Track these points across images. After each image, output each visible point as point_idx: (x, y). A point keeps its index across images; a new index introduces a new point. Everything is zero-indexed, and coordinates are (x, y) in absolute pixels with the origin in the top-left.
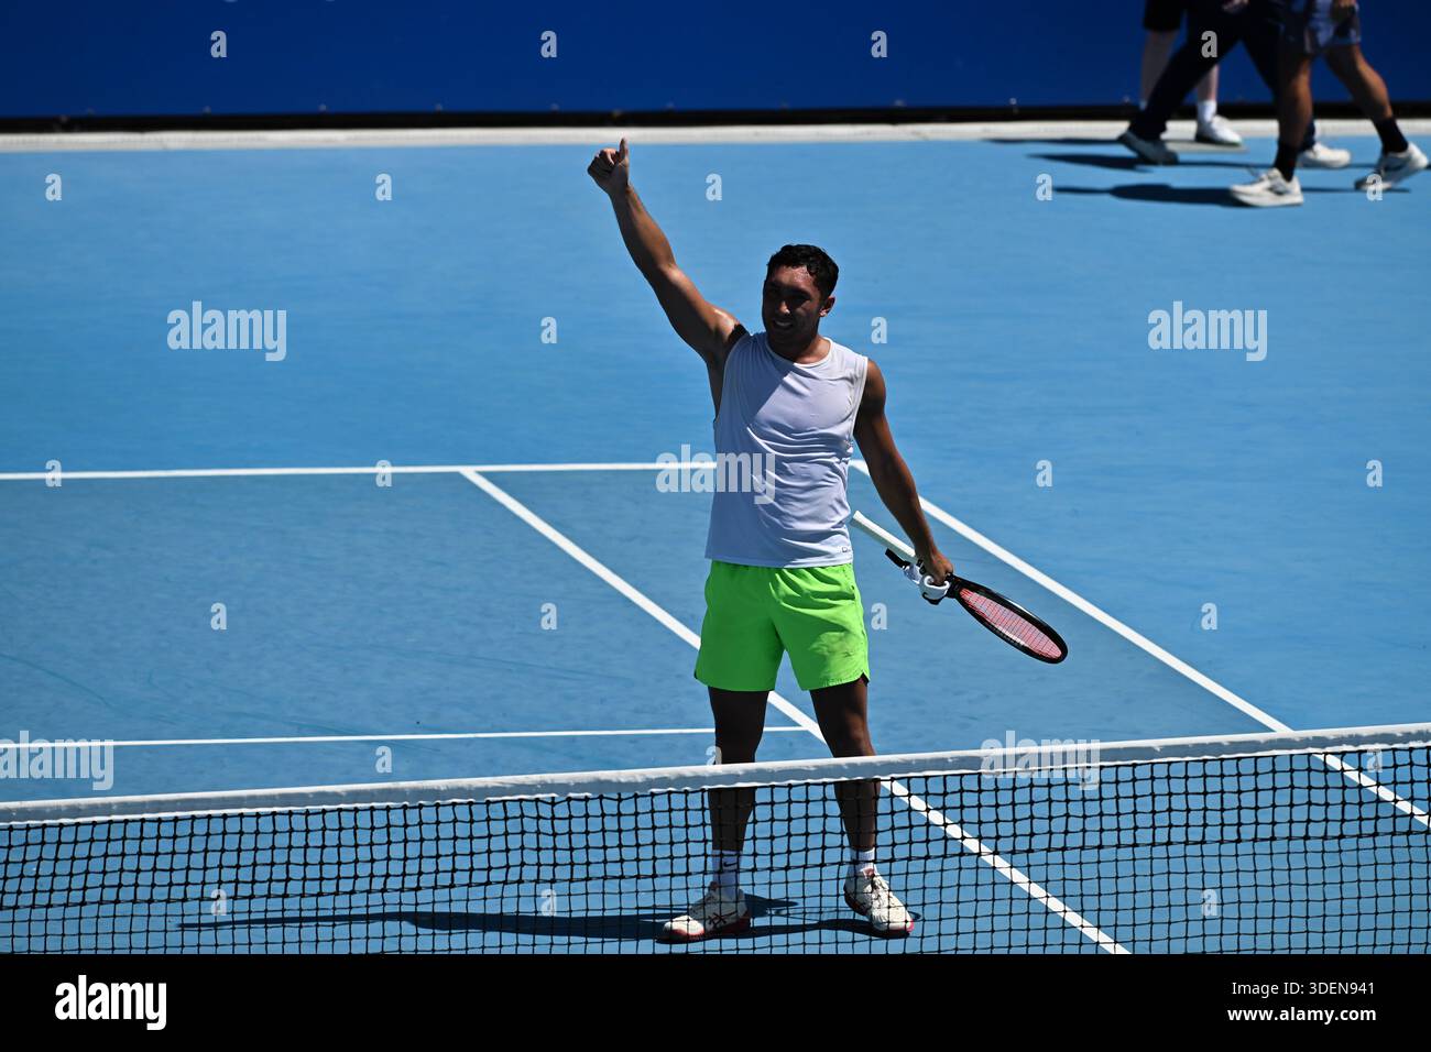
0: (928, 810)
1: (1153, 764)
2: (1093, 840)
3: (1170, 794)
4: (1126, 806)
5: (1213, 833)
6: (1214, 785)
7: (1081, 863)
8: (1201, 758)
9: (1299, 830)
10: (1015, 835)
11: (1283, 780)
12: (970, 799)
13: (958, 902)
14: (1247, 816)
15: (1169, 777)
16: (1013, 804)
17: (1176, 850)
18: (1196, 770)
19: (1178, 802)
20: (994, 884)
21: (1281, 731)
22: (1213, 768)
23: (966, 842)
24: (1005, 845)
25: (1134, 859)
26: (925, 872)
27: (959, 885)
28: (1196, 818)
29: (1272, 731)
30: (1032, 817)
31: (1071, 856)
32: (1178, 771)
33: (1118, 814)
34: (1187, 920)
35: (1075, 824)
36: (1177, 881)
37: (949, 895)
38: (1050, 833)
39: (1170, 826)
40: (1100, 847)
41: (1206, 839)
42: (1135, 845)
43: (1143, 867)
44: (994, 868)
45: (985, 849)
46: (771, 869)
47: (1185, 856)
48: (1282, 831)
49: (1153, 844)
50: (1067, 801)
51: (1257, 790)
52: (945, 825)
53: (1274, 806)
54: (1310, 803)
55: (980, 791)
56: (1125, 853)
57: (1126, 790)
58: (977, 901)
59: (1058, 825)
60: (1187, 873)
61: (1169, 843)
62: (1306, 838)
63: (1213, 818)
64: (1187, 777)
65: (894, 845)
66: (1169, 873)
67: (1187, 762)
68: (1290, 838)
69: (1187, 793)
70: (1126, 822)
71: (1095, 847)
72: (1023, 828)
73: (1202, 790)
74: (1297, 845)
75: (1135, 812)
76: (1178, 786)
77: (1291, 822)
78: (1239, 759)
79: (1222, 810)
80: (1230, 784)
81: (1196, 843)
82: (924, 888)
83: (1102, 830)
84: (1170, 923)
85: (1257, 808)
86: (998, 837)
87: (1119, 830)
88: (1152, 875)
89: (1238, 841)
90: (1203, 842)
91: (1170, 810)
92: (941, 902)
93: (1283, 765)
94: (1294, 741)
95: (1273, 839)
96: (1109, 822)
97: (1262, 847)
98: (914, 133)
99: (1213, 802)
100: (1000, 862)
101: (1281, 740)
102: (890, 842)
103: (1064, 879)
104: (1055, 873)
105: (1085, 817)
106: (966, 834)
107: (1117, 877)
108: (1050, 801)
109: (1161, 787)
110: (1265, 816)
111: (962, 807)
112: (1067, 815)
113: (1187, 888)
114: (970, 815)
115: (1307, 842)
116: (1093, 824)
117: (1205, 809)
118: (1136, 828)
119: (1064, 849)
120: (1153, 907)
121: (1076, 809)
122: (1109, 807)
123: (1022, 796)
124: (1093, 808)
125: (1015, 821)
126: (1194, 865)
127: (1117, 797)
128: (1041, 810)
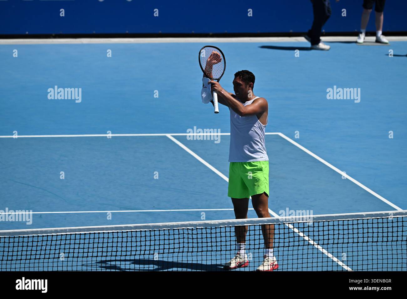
0: (299, 232)
1: (363, 219)
2: (346, 241)
3: (368, 228)
4: (355, 231)
5: (380, 239)
6: (380, 225)
7: (342, 247)
8: (377, 218)
9: (405, 238)
10: (324, 240)
11: (400, 224)
12: (311, 229)
13: (307, 258)
14: (390, 234)
15: (368, 223)
16: (323, 231)
17: (369, 244)
18: (375, 221)
19: (370, 230)
20: (318, 253)
21: (400, 210)
22: (380, 221)
23: (310, 241)
24: (321, 242)
25: (358, 246)
26: (298, 250)
27: (308, 254)
28: (375, 235)
29: (397, 210)
30: (329, 234)
31: (340, 245)
32: (370, 221)
33: (353, 234)
34: (373, 264)
35: (341, 236)
36: (370, 253)
37: (305, 256)
38: (334, 239)
39: (368, 237)
40: (348, 243)
41: (378, 241)
42: (358, 242)
43: (360, 249)
44: (318, 249)
45: (315, 243)
46: (254, 249)
47: (372, 246)
48: (400, 238)
49: (363, 242)
50: (339, 230)
51: (393, 227)
52: (304, 236)
53: (398, 231)
55: (314, 227)
56: (355, 245)
57: (355, 227)
58: (313, 258)
59: (336, 237)
60: (373, 250)
61: (368, 242)
63: (380, 235)
64: (373, 223)
65: (289, 242)
66: (368, 250)
67: (373, 219)
68: (402, 241)
69: (373, 228)
70: (355, 236)
72: (326, 237)
73: (377, 227)
75: (358, 233)
76: (370, 226)
77: (402, 236)
78: (388, 218)
79: (383, 232)
80: (385, 225)
81: (375, 242)
82: (298, 254)
83: (348, 238)
84: (368, 265)
85: (393, 232)
86: (319, 240)
87: (353, 238)
88: (363, 251)
89: (387, 241)
90: (377, 242)
91: (368, 232)
92: (303, 258)
93: (400, 220)
94: (403, 213)
95: (397, 241)
96: (351, 236)
97: (394, 243)
98: (295, 40)
100: (319, 247)
101: (400, 213)
102: (288, 241)
103: (338, 252)
104: (335, 250)
105: (344, 234)
106: (310, 239)
107: (353, 252)
108: (334, 230)
109: (365, 226)
110: (395, 234)
111: (309, 231)
112: (339, 234)
113: (373, 255)
114: (311, 234)
116: (346, 236)
117: (378, 232)
118: (358, 238)
119: (338, 243)
120: (363, 260)
121: (341, 232)
122: (351, 231)
123: (326, 228)
124: (346, 232)
125: (324, 235)
126: (375, 248)
127: (353, 229)
128: (331, 232)
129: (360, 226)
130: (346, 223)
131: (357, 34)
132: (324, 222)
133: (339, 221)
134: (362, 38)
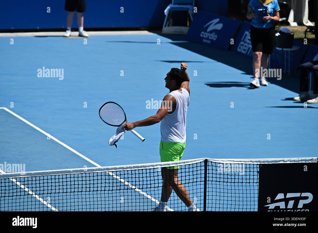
0: (21, 185)
1: (71, 174)
2: (57, 191)
3: (74, 181)
4: (65, 184)
5: (84, 190)
6: (84, 179)
7: (55, 196)
8: (81, 173)
9: (103, 189)
10: (40, 190)
11: (99, 178)
12: (30, 182)
13: (28, 205)
14: (92, 186)
15: (74, 177)
16: (40, 183)
17: (76, 193)
18: (80, 175)
19: (76, 183)
20: (35, 201)
21: (99, 167)
22: (84, 175)
23: (29, 192)
24: (38, 192)
25: (67, 195)
26: (20, 199)
27: (28, 202)
28: (80, 186)
29: (97, 167)
30: (44, 186)
31: (53, 195)
32: (76, 176)
33: (63, 185)
35: (53, 188)
36: (76, 200)
37: (26, 204)
38: (48, 190)
39: (75, 188)
40: (59, 193)
42: (67, 192)
43: (68, 197)
44: (35, 198)
45: (33, 193)
47: (78, 195)
48: (99, 189)
49: (71, 192)
50: (52, 183)
51: (94, 180)
52: (25, 188)
53: (98, 183)
54: (105, 183)
55: (32, 181)
56: (65, 194)
57: (65, 180)
58: (32, 205)
59: (50, 188)
60: (78, 198)
61: (74, 192)
62: (105, 190)
63: (84, 186)
64: (78, 177)
65: (13, 193)
66: (74, 198)
67: (78, 174)
68: (101, 190)
69: (78, 181)
70: (65, 187)
71: (58, 193)
72: (42, 189)
73: (81, 180)
74: (103, 192)
75: (67, 185)
76: (76, 179)
77: (101, 187)
78: (90, 173)
79: (86, 184)
80: (88, 179)
81: (80, 192)
82: (20, 202)
83: (59, 189)
85: (94, 184)
86: (36, 191)
87: (63, 189)
88: (71, 199)
89: (90, 191)
90: (82, 191)
91: (74, 184)
92: (24, 205)
93: (99, 174)
94: (102, 169)
95: (97, 191)
96: (61, 187)
97: (95, 193)
98: (16, 35)
99: (84, 182)
100: (37, 196)
101: (99, 169)
103: (51, 200)
105: (55, 186)
106: (29, 190)
107: (63, 199)
108: (48, 183)
109: (72, 179)
110: (95, 186)
111: (28, 184)
112: (52, 186)
113: (78, 202)
114: (30, 186)
115: (105, 191)
116: (57, 188)
117: (82, 184)
118: (67, 189)
119: (51, 193)
120: (71, 206)
121: (53, 184)
122: (61, 184)
123: (41, 182)
124: (57, 184)
125: (40, 187)
126: (80, 196)
127: (63, 182)
128: (46, 185)
129: (68, 180)
130: (57, 177)
131: (65, 30)
132: (40, 176)
133: (51, 176)
134: (68, 33)
